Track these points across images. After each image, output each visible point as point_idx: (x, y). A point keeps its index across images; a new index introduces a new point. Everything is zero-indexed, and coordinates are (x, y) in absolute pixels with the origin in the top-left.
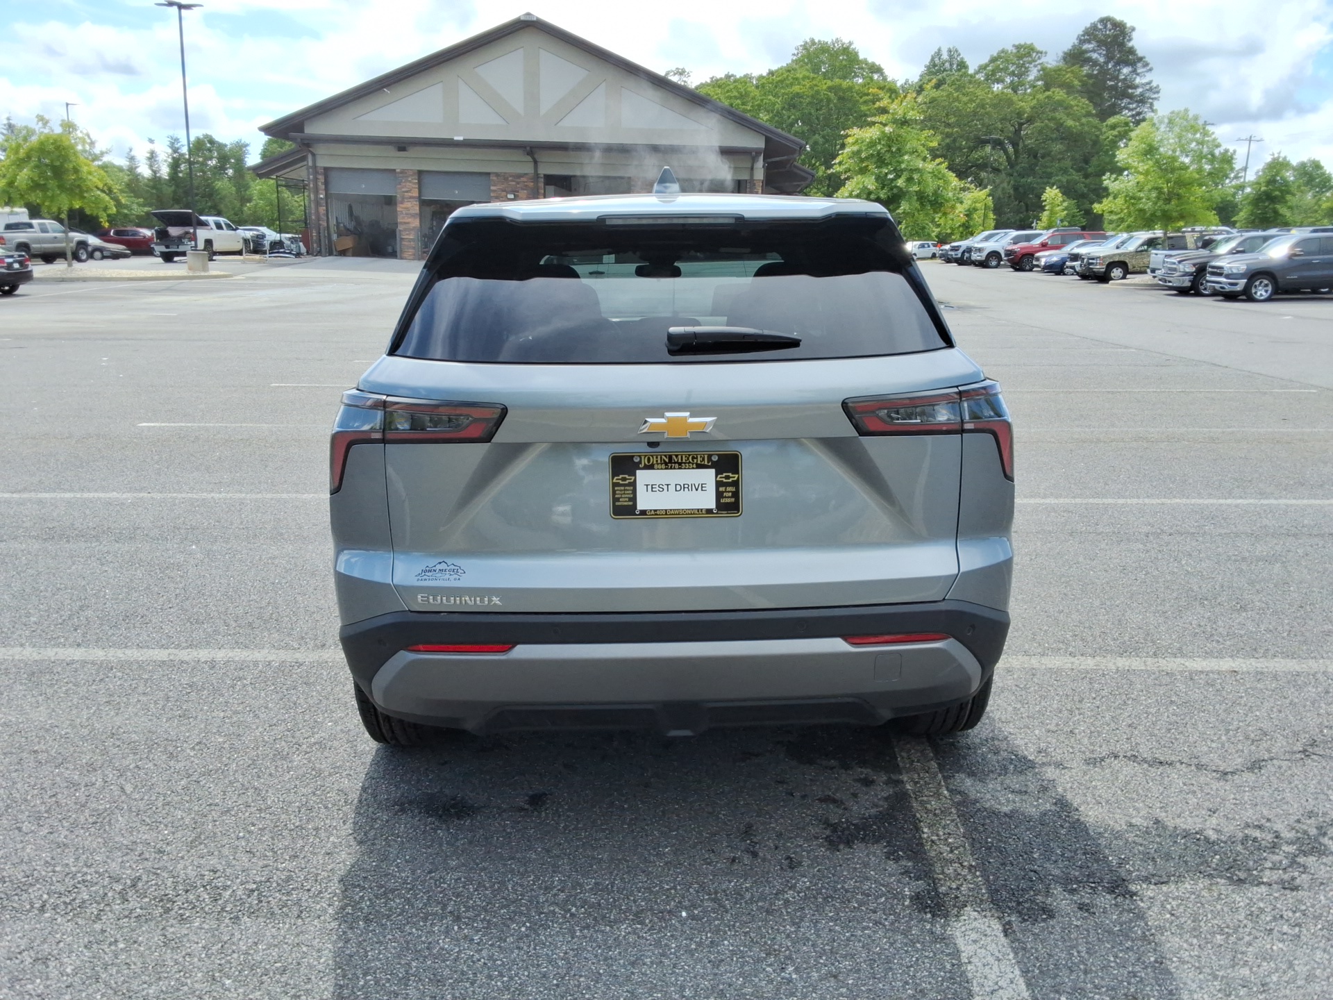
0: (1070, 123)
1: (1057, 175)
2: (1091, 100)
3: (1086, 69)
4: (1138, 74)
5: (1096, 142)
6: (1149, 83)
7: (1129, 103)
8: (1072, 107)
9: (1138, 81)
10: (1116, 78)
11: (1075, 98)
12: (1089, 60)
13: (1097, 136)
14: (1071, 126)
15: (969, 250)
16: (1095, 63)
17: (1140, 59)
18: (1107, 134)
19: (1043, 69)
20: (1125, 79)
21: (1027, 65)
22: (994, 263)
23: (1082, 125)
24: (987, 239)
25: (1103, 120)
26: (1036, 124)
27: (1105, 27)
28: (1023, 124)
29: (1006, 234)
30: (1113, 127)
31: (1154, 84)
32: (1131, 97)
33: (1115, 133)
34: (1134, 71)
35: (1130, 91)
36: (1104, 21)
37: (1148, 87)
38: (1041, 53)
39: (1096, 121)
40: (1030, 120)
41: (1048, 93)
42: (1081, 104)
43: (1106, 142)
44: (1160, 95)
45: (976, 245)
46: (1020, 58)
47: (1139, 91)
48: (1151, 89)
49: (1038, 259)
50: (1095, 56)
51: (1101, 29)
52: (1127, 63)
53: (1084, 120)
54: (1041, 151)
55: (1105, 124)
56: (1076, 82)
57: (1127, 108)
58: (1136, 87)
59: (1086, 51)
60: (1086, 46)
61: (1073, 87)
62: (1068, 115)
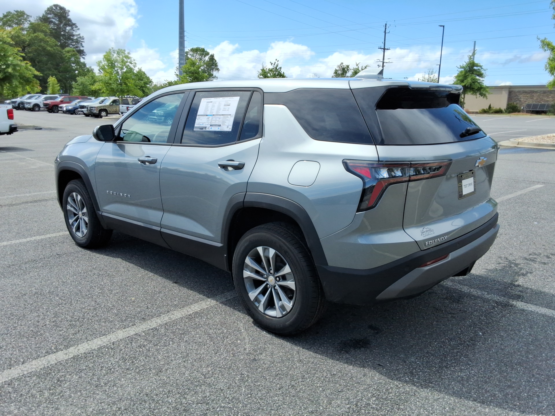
0: (49, 48)
1: (47, 71)
2: (55, 39)
3: (52, 26)
4: (74, 30)
5: (62, 58)
6: (79, 35)
7: (72, 42)
8: (48, 42)
9: (74, 33)
10: (65, 31)
11: (49, 38)
12: (52, 22)
13: (61, 55)
14: (49, 50)
15: (22, 103)
16: (55, 24)
17: (74, 24)
18: (66, 55)
19: (31, 24)
20: (68, 32)
21: (23, 21)
22: (37, 109)
23: (54, 49)
24: (30, 98)
25: (63, 49)
26: (32, 47)
27: (56, 8)
28: (26, 47)
29: (39, 96)
30: (68, 52)
31: (81, 35)
32: (72, 40)
33: (70, 54)
34: (72, 29)
35: (72, 37)
36: (56, 6)
37: (79, 36)
38: (29, 16)
39: (59, 48)
40: (29, 45)
41: (35, 34)
42: (52, 40)
43: (66, 58)
44: (84, 40)
45: (25, 101)
46: (19, 17)
47: (75, 38)
48: (80, 37)
49: (61, 107)
50: (54, 20)
51: (55, 9)
52: (69, 25)
53: (55, 48)
54: (37, 60)
55: (64, 50)
56: (48, 31)
57: (72, 45)
58: (73, 36)
59: (49, 18)
60: (49, 16)
61: (47, 32)
62: (47, 45)
